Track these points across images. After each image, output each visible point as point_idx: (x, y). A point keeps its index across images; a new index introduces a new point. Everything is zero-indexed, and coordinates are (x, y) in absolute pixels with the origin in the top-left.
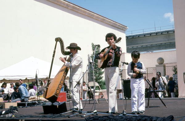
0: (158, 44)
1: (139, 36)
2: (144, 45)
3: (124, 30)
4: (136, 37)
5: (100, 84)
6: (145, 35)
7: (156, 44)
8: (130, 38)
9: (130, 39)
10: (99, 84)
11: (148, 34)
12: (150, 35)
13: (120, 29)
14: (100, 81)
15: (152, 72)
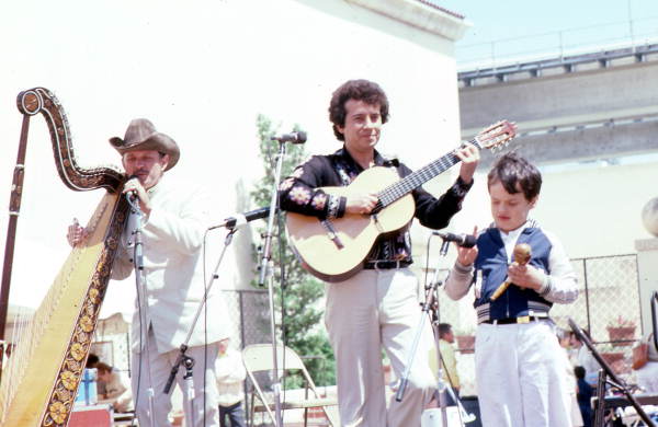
0: (649, 115)
1: (534, 72)
2: (567, 123)
3: (443, 37)
4: (517, 77)
5: (310, 356)
6: (568, 67)
7: (638, 119)
8: (481, 82)
9: (484, 87)
10: (303, 353)
11: (587, 59)
12: (603, 62)
13: (423, 29)
14: (311, 339)
15: (612, 284)
